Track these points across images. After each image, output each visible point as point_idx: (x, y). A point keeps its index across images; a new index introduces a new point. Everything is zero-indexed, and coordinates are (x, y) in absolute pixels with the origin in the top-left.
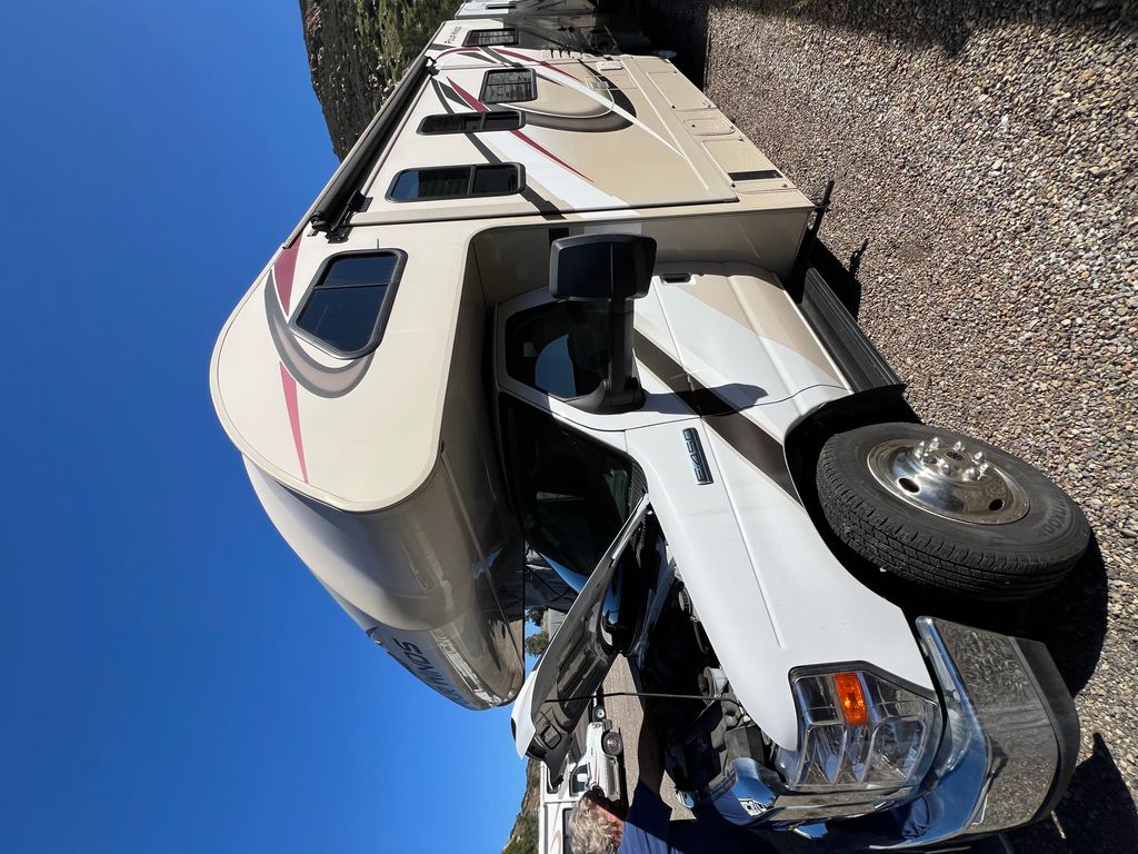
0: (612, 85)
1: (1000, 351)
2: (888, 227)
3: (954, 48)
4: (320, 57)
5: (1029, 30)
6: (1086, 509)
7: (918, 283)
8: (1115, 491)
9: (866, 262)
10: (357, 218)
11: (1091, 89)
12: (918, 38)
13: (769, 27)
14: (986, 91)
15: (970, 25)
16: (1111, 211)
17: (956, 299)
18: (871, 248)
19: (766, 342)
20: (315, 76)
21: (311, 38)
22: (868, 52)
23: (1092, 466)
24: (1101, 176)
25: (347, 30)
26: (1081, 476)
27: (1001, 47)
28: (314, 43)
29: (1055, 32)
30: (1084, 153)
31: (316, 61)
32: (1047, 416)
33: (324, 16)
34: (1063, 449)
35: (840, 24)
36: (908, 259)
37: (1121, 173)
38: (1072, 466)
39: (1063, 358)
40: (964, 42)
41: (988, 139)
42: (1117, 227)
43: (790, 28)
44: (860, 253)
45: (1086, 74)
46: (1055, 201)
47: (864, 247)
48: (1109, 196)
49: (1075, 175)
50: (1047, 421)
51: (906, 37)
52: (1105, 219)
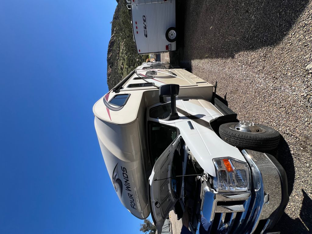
0: (172, 72)
1: (255, 105)
2: (230, 89)
3: (233, 57)
4: (110, 77)
5: (243, 52)
6: (279, 132)
7: (237, 98)
8: (282, 125)
9: (227, 97)
10: (121, 90)
11: (254, 58)
12: (227, 57)
13: (203, 61)
14: (239, 62)
15: (234, 54)
16: (263, 75)
17: (245, 98)
18: (228, 94)
19: (206, 109)
20: (108, 81)
21: (108, 74)
22: (220, 61)
23: (277, 122)
24: (260, 70)
25: (116, 73)
26: (276, 125)
27: (240, 56)
28: (109, 75)
29: (247, 52)
30: (256, 67)
31: (109, 78)
32: (266, 115)
33: (112, 70)
34: (271, 121)
35: (214, 58)
36: (234, 94)
37: (262, 69)
38: (274, 124)
39: (265, 103)
40: (234, 56)
41: (241, 70)
42: (265, 77)
43: (206, 60)
44: (226, 95)
45: (253, 57)
46: (255, 76)
47: (226, 94)
48: (262, 73)
49: (256, 71)
50: (267, 116)
51: (225, 58)
52: (263, 77)
